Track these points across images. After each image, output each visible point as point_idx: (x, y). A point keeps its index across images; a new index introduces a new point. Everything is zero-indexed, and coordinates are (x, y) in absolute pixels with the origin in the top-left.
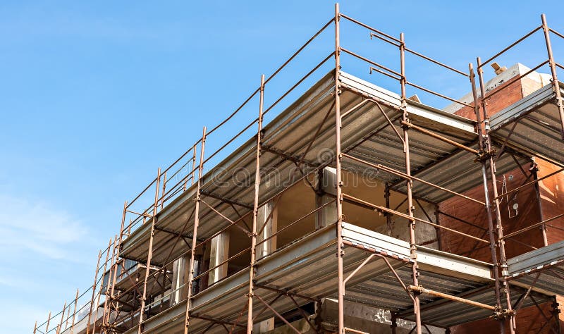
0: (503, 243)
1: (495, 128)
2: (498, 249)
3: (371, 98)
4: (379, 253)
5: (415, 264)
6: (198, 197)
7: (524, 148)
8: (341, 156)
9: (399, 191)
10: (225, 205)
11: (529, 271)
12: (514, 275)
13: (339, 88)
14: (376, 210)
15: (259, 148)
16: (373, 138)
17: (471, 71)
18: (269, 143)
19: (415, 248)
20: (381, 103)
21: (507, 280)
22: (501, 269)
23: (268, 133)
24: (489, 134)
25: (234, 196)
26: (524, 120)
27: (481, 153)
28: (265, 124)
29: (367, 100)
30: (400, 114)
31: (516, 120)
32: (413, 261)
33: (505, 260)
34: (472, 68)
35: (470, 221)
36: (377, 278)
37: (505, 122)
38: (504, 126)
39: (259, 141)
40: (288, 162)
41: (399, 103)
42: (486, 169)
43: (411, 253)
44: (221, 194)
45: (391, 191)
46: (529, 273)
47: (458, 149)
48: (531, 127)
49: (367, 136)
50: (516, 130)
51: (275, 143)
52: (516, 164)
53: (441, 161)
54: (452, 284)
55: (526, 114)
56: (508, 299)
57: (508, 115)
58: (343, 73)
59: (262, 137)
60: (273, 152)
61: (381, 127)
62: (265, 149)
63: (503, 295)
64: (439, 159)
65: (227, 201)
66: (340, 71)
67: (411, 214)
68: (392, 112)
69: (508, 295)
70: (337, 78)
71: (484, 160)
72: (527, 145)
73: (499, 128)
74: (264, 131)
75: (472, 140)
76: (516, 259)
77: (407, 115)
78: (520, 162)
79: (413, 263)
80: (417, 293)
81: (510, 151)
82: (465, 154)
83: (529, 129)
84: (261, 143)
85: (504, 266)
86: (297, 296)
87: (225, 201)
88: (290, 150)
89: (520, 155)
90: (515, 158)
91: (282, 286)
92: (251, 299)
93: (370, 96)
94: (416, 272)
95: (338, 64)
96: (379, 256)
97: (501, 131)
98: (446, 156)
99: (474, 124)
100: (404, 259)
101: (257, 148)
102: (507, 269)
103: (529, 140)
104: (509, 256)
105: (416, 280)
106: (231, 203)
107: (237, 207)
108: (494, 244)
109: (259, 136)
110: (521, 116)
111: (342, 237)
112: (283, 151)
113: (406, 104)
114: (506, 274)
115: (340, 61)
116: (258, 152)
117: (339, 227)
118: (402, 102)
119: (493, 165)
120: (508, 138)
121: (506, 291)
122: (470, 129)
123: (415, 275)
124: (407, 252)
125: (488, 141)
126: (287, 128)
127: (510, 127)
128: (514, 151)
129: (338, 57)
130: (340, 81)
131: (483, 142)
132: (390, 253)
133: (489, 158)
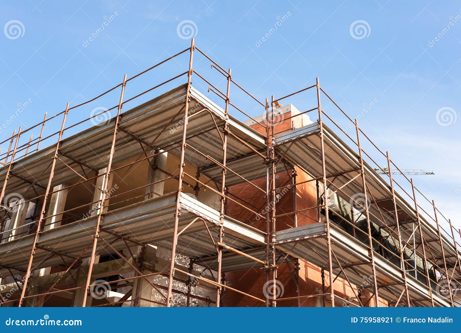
0: (275, 220)
1: (278, 144)
2: (271, 224)
3: (208, 109)
4: (201, 217)
5: (222, 228)
6: (56, 156)
7: (291, 160)
8: (185, 145)
9: (206, 175)
10: (76, 164)
11: (290, 241)
12: (280, 242)
13: (189, 97)
14: (189, 186)
15: (116, 128)
16: (200, 136)
17: (267, 103)
18: (125, 125)
19: (223, 217)
20: (213, 113)
21: (275, 245)
22: (271, 237)
23: (125, 118)
24: (274, 147)
25: (84, 159)
26: (297, 142)
27: (267, 158)
28: (123, 111)
29: (205, 109)
30: (223, 124)
31: (293, 142)
32: (220, 225)
33: (275, 232)
34: (267, 101)
35: (247, 201)
36: (191, 234)
37: (285, 141)
38: (284, 144)
39: (117, 123)
40: (135, 141)
41: (223, 116)
42: (269, 169)
43: (220, 219)
44: (74, 156)
45: (200, 174)
46: (290, 242)
47: (253, 153)
48: (300, 147)
49: (197, 134)
50: (291, 148)
51: (129, 126)
52: (284, 169)
53: (239, 159)
54: (238, 244)
55: (299, 139)
56: (274, 258)
57: (288, 137)
58: (192, 88)
59: (120, 120)
60: (126, 132)
61: (207, 129)
62: (120, 129)
63: (271, 255)
64: (238, 158)
65: (78, 162)
66: (191, 86)
67: (223, 193)
68: (218, 120)
69: (274, 255)
70: (188, 90)
71: (269, 163)
72: (294, 158)
73: (281, 145)
74: (122, 116)
75: (263, 149)
76: (282, 232)
77: (228, 125)
78: (287, 168)
79: (221, 227)
80: (221, 248)
81: (284, 161)
82: (257, 157)
83: (298, 148)
84: (118, 124)
85: (274, 235)
86: (130, 240)
87: (76, 162)
88: (139, 133)
89: (288, 164)
90: (285, 165)
91: (120, 233)
92: (96, 240)
93: (207, 107)
94: (222, 233)
95: (190, 81)
96: (201, 219)
97: (282, 147)
98: (243, 156)
99: (265, 138)
100: (216, 224)
101: (115, 127)
102: (276, 237)
103: (296, 155)
104: (278, 229)
105: (221, 239)
106: (80, 164)
107: (85, 168)
108: (269, 220)
109: (118, 118)
110: (296, 139)
111: (180, 203)
112: (133, 133)
113: (228, 117)
114: (274, 241)
115: (192, 79)
116: (116, 131)
117: (179, 195)
118: (225, 115)
119: (274, 168)
120: (285, 152)
121: (274, 252)
122: (262, 141)
123: (221, 235)
124: (218, 219)
125: (273, 152)
126: (142, 117)
127: (288, 145)
128: (285, 160)
129: (190, 76)
130: (190, 92)
131: (269, 152)
132: (208, 219)
133: (273, 163)
